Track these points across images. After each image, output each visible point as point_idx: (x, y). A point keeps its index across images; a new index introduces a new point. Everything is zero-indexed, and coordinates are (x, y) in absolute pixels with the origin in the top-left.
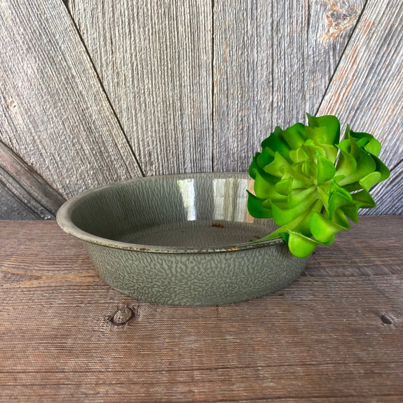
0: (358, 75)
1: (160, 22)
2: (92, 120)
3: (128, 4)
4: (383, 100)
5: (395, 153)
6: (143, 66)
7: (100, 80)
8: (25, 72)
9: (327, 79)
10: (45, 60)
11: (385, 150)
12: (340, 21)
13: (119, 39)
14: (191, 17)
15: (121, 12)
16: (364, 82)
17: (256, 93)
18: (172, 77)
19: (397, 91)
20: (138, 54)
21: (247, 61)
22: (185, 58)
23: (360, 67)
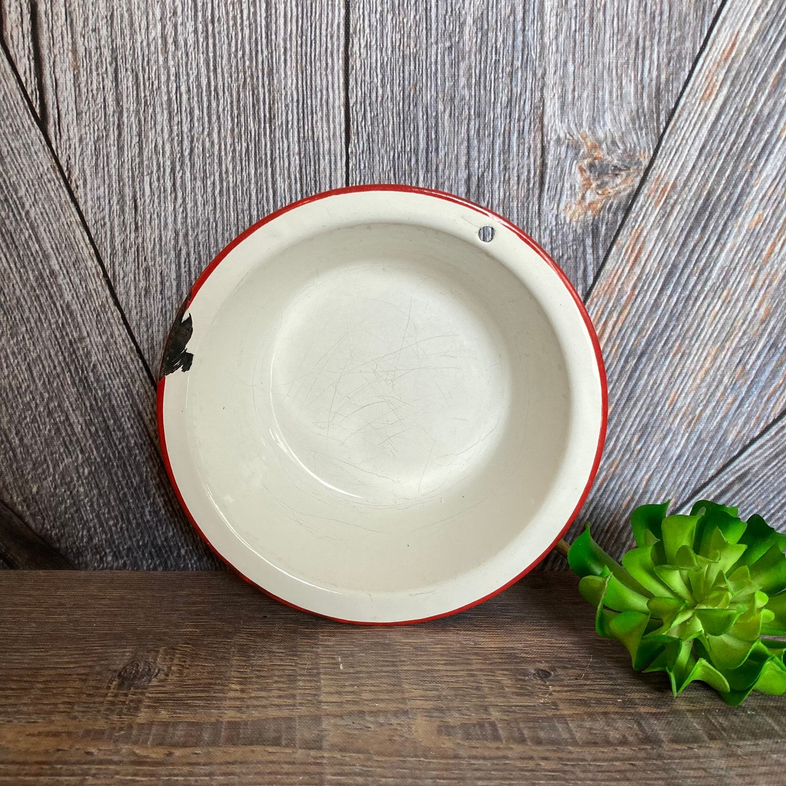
0: (643, 286)
1: (238, 168)
2: (90, 363)
3: (171, 131)
4: (695, 338)
5: (720, 444)
7: (108, 282)
11: (699, 438)
12: (606, 179)
13: (152, 200)
14: (303, 161)
15: (156, 146)
16: (656, 300)
19: (722, 321)
20: (190, 233)
23: (647, 272)
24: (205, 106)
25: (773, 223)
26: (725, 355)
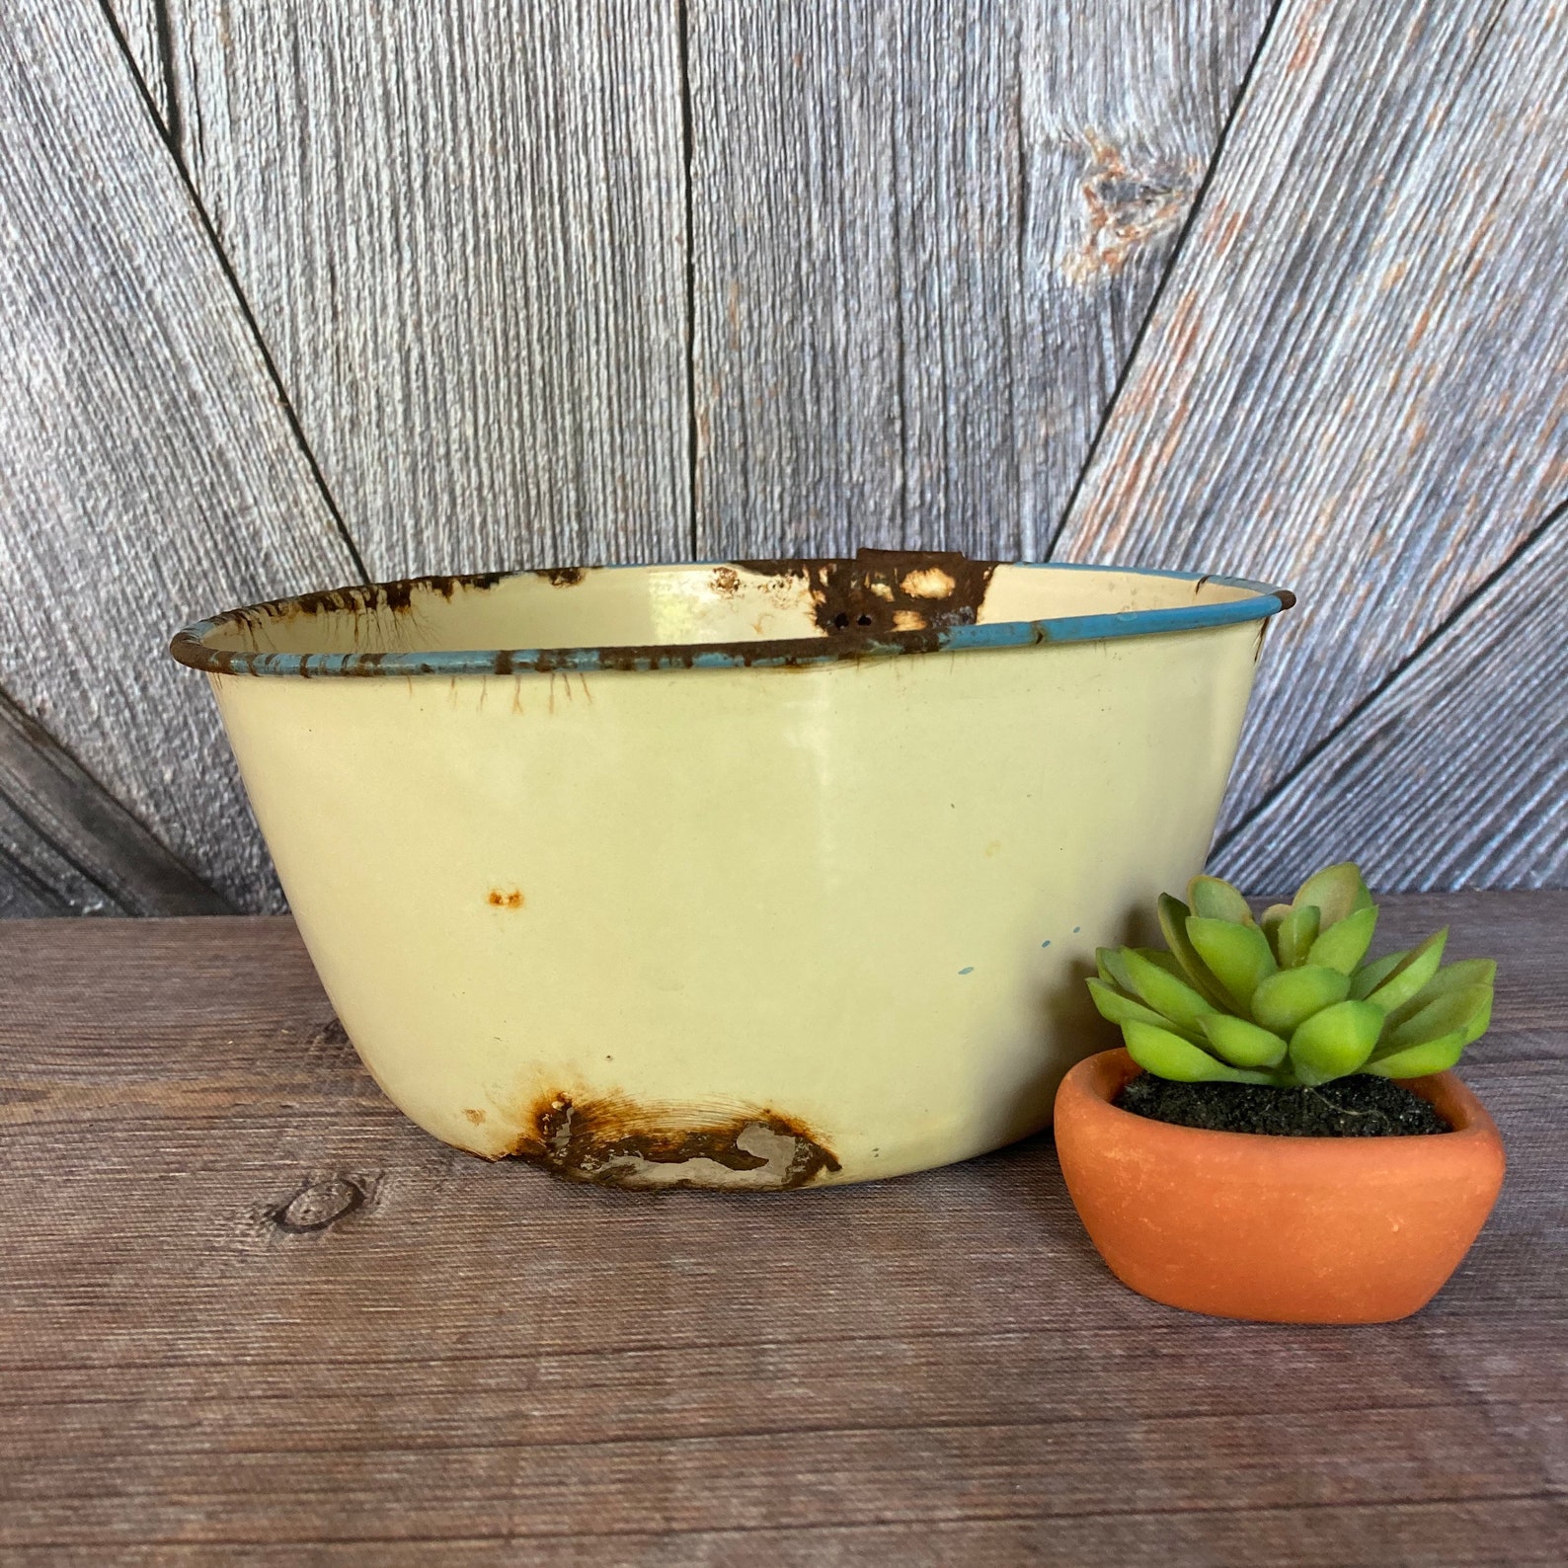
0: (1202, 395)
1: (505, 207)
2: (259, 551)
3: (390, 148)
4: (1296, 484)
5: (1348, 670)
6: (442, 360)
7: (289, 410)
8: (20, 380)
9: (1094, 408)
10: (94, 340)
11: (1310, 660)
12: (1131, 209)
13: (361, 267)
14: (614, 191)
15: (365, 174)
16: (1225, 419)
17: (844, 458)
18: (548, 399)
19: (1342, 452)
20: (425, 319)
21: (813, 345)
22: (593, 335)
23: (1207, 368)
24: (447, 103)
25: (1423, 278)
26: (1350, 513)
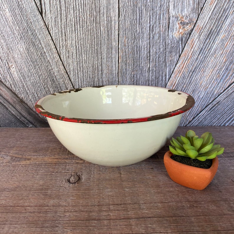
0: (194, 54)
1: (91, 24)
2: (54, 75)
3: (74, 15)
4: (207, 67)
5: (213, 94)
6: (82, 47)
7: (59, 55)
8: (19, 50)
9: (178, 56)
10: (30, 44)
11: (207, 93)
12: (185, 26)
13: (69, 33)
14: (108, 22)
15: (70, 19)
16: (197, 57)
17: (141, 62)
18: (97, 53)
19: (214, 63)
20: (79, 41)
21: (137, 46)
22: (104, 44)
23: (195, 50)
24: (83, 8)
25: (228, 37)
26: (214, 72)
